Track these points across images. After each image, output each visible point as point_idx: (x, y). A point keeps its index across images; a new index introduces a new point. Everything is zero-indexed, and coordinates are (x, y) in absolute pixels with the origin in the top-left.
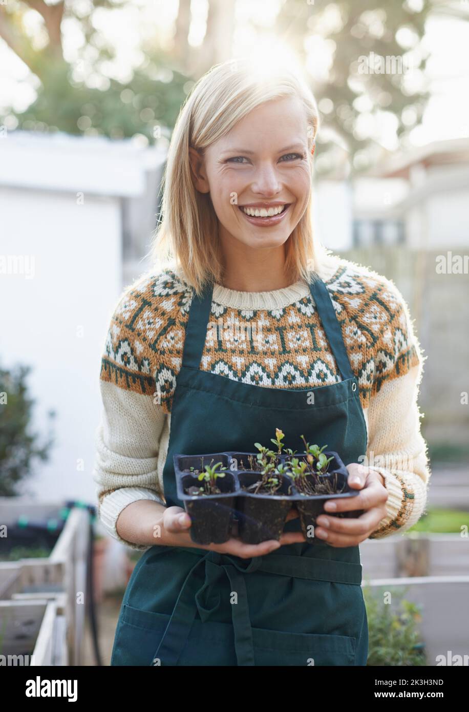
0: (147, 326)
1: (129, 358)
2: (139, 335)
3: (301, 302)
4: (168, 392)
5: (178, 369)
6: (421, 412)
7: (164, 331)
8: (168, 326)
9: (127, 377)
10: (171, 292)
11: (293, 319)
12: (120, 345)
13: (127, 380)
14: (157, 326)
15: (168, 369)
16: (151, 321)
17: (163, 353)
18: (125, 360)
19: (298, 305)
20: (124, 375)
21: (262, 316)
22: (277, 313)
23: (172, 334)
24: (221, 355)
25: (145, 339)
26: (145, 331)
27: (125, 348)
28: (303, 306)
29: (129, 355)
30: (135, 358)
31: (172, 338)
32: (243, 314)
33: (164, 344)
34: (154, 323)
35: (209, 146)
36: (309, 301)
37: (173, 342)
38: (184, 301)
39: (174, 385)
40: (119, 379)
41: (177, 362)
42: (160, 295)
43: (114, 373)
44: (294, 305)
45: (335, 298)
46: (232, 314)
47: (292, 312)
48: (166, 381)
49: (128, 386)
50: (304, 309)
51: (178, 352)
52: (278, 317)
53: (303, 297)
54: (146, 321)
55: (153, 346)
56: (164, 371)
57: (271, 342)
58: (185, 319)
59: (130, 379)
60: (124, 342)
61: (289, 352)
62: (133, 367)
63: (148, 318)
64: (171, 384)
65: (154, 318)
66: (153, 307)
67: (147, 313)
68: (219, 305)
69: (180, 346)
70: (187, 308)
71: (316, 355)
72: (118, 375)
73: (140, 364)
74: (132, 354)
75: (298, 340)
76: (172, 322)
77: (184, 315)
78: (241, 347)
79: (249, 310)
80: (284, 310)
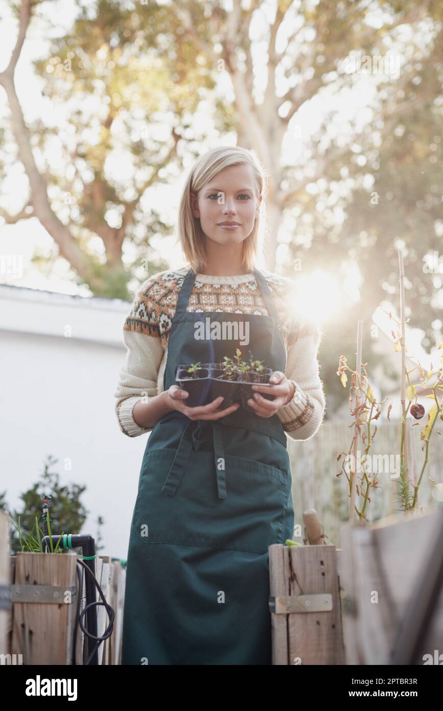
0: (156, 293)
1: (143, 313)
2: (150, 298)
3: (249, 283)
4: (166, 328)
5: (173, 316)
6: (320, 364)
7: (166, 295)
8: (168, 293)
9: (141, 325)
10: (172, 278)
11: (243, 290)
12: (139, 306)
13: (141, 327)
14: (162, 293)
15: (165, 314)
16: (158, 290)
17: (163, 306)
18: (141, 314)
19: (247, 284)
20: (139, 324)
21: (226, 287)
22: (235, 287)
23: (170, 297)
24: (199, 306)
25: (154, 300)
26: (154, 296)
27: (142, 307)
28: (250, 285)
29: (144, 311)
30: (147, 313)
31: (170, 299)
32: (214, 286)
33: (165, 302)
34: (160, 292)
35: (200, 190)
36: (254, 283)
37: (170, 301)
38: (179, 282)
39: (170, 324)
40: (137, 327)
41: (172, 312)
42: (165, 280)
43: (133, 324)
44: (245, 284)
45: (270, 285)
46: (208, 287)
47: (243, 287)
48: (164, 321)
49: (141, 331)
50: (250, 287)
51: (173, 306)
52: (235, 288)
53: (251, 280)
54: (155, 291)
55: (158, 303)
56: (163, 315)
57: (230, 300)
58: (179, 290)
59: (143, 325)
60: (141, 304)
61: (240, 305)
62: (145, 318)
63: (156, 289)
64: (167, 324)
65: (160, 289)
66: (160, 284)
67: (156, 287)
68: (200, 283)
69: (175, 303)
70: (181, 285)
71: (255, 308)
72: (136, 325)
73: (150, 316)
74: (146, 310)
75: (246, 300)
76: (170, 291)
77: (178, 288)
78: (211, 302)
79: (218, 284)
80: (239, 286)
